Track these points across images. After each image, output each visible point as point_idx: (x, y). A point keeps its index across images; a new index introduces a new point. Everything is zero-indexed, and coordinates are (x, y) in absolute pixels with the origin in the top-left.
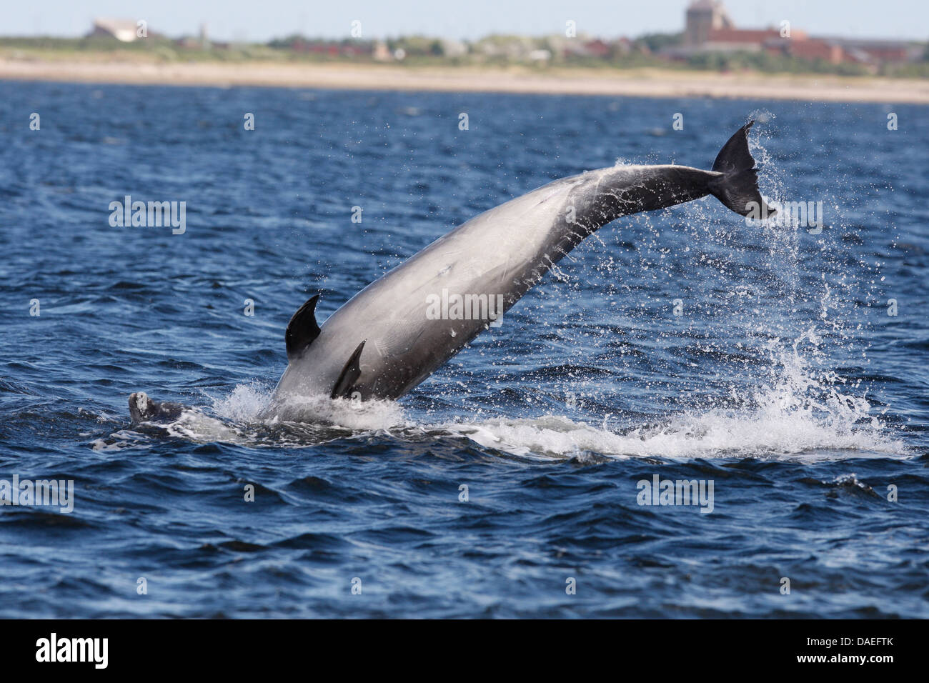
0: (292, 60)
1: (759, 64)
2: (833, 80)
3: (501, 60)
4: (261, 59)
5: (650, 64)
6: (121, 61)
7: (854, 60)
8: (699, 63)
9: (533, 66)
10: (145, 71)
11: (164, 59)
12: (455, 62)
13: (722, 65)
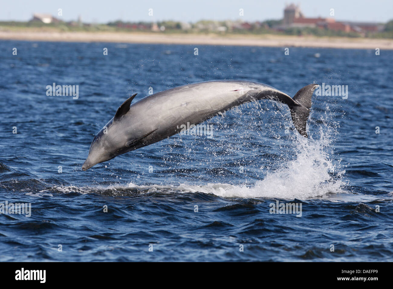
0: (117, 31)
1: (315, 33)
2: (346, 39)
3: (205, 31)
4: (104, 30)
5: (268, 32)
6: (45, 31)
7: (355, 31)
8: (289, 32)
9: (219, 33)
10: (55, 35)
11: (62, 31)
12: (186, 32)
13: (299, 33)
